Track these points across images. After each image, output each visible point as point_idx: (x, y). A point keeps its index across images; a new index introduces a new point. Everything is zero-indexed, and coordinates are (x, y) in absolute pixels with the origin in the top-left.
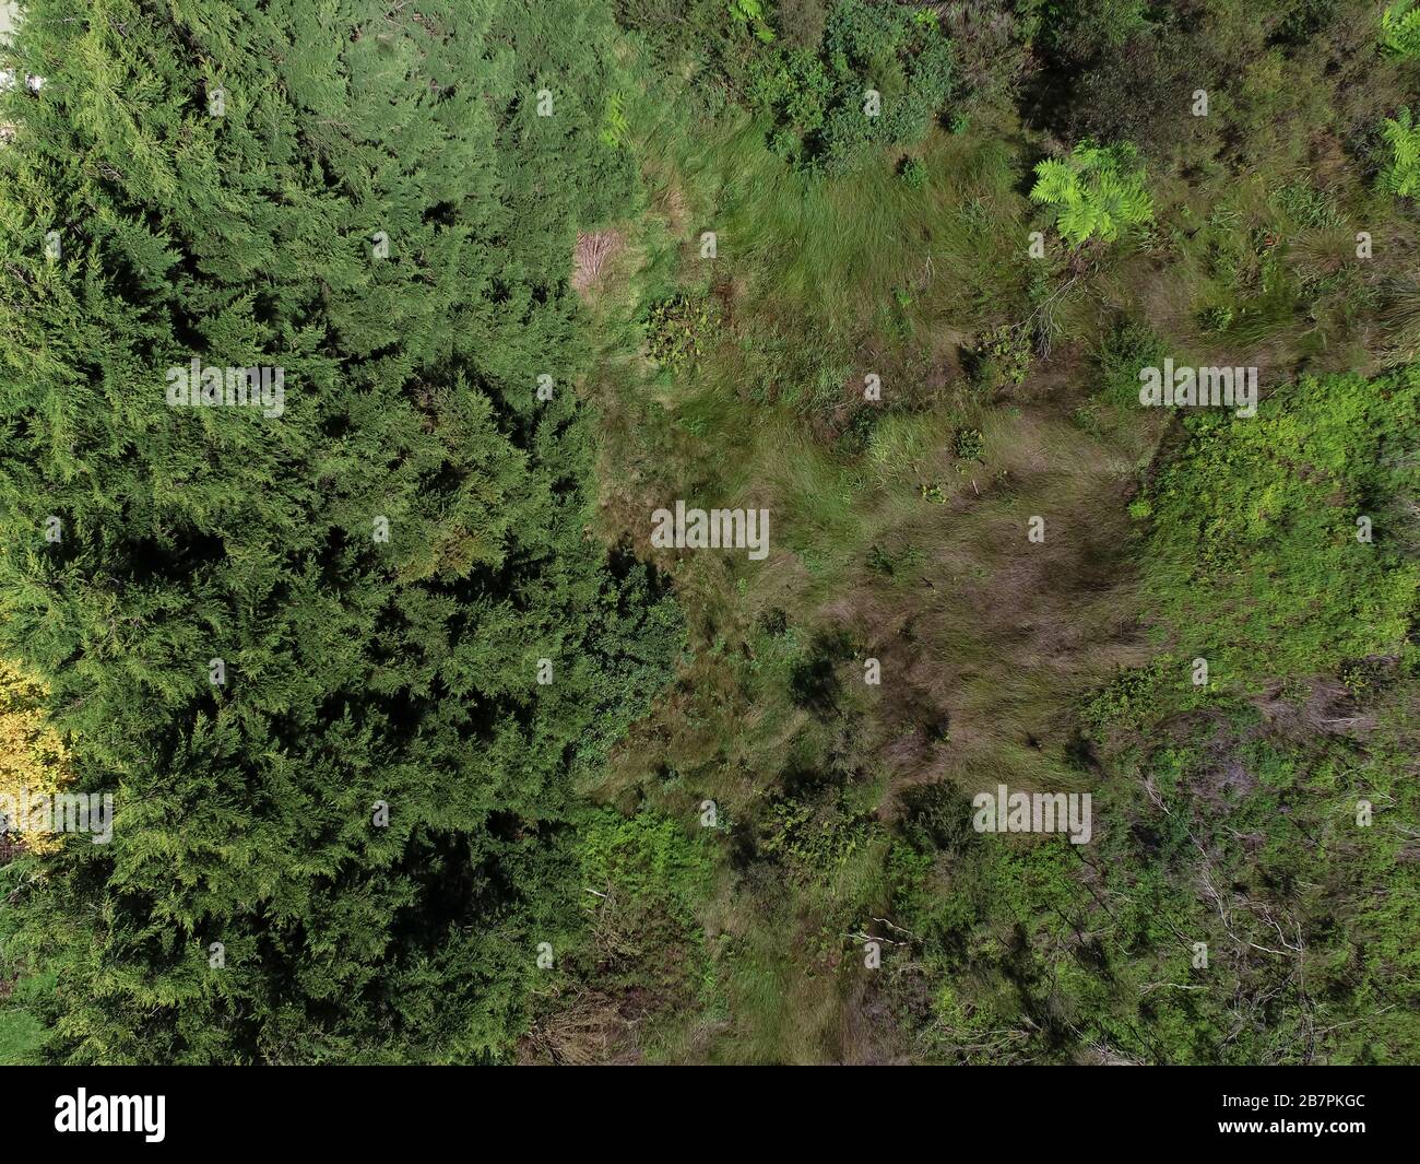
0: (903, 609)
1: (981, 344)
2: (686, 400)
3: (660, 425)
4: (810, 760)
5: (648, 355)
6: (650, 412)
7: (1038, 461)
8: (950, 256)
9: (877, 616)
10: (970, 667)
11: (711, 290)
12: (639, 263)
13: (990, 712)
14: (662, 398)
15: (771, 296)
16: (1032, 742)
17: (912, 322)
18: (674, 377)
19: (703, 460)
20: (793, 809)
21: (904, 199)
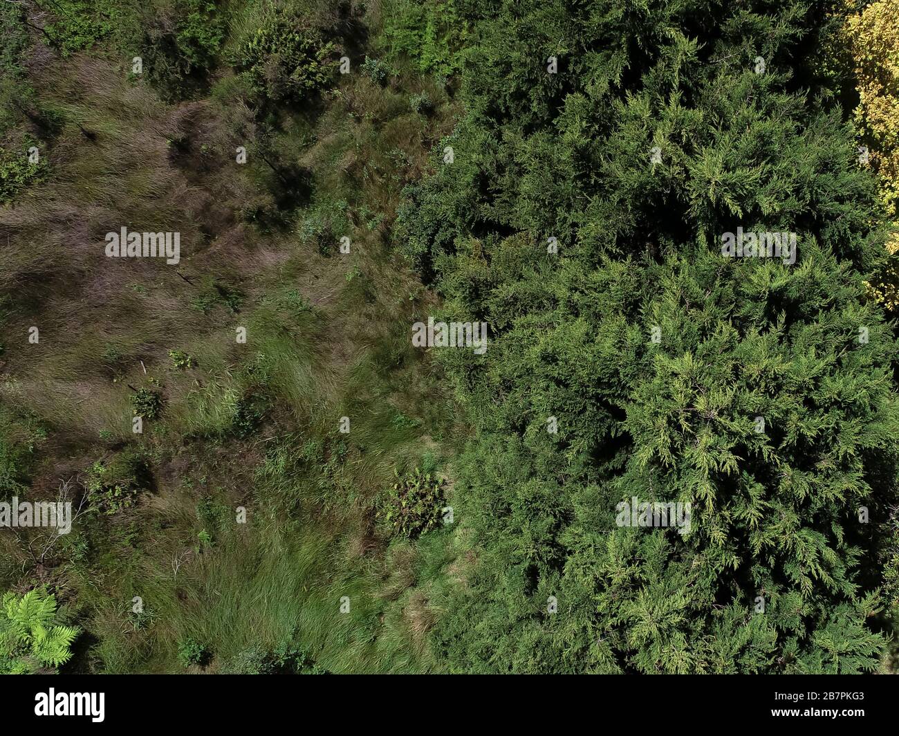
0: (210, 257)
1: (134, 496)
2: (410, 444)
3: (433, 420)
4: (296, 121)
5: (444, 483)
6: (441, 432)
7: (84, 390)
8: (160, 575)
9: (236, 250)
10: (149, 205)
11: (387, 543)
12: (454, 568)
13: (132, 165)
14: (433, 445)
15: (329, 538)
16: (91, 137)
17: (199, 516)
18: (420, 464)
19: (394, 389)
20: (308, 78)
21: (204, 629)
